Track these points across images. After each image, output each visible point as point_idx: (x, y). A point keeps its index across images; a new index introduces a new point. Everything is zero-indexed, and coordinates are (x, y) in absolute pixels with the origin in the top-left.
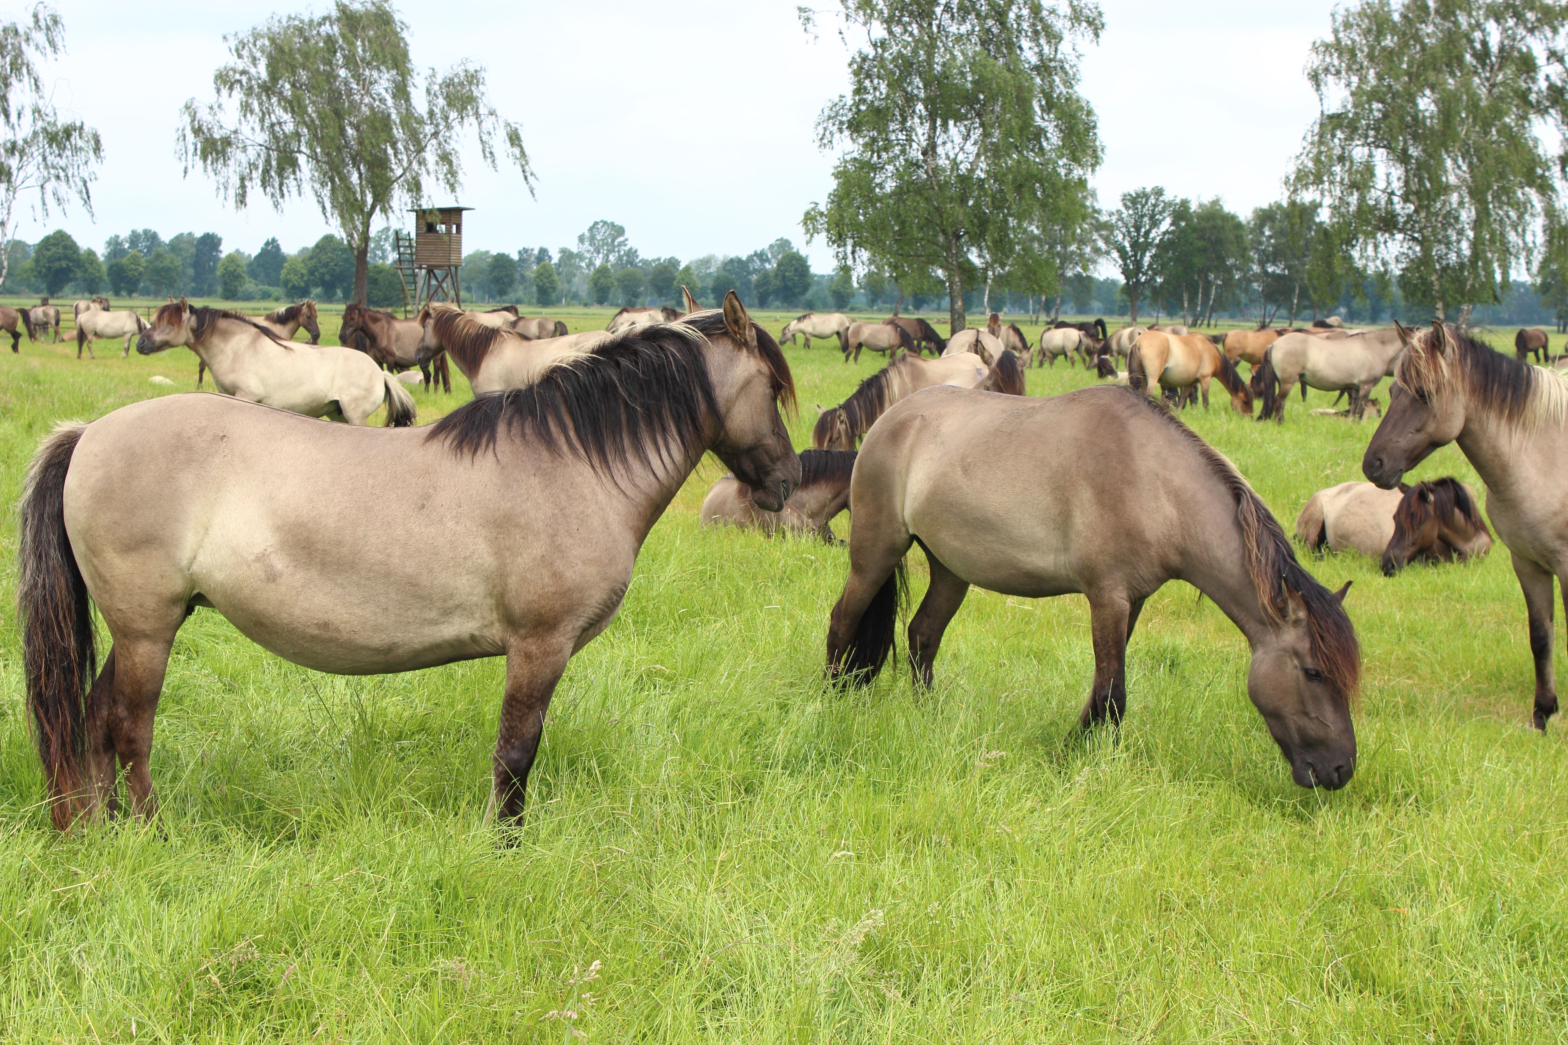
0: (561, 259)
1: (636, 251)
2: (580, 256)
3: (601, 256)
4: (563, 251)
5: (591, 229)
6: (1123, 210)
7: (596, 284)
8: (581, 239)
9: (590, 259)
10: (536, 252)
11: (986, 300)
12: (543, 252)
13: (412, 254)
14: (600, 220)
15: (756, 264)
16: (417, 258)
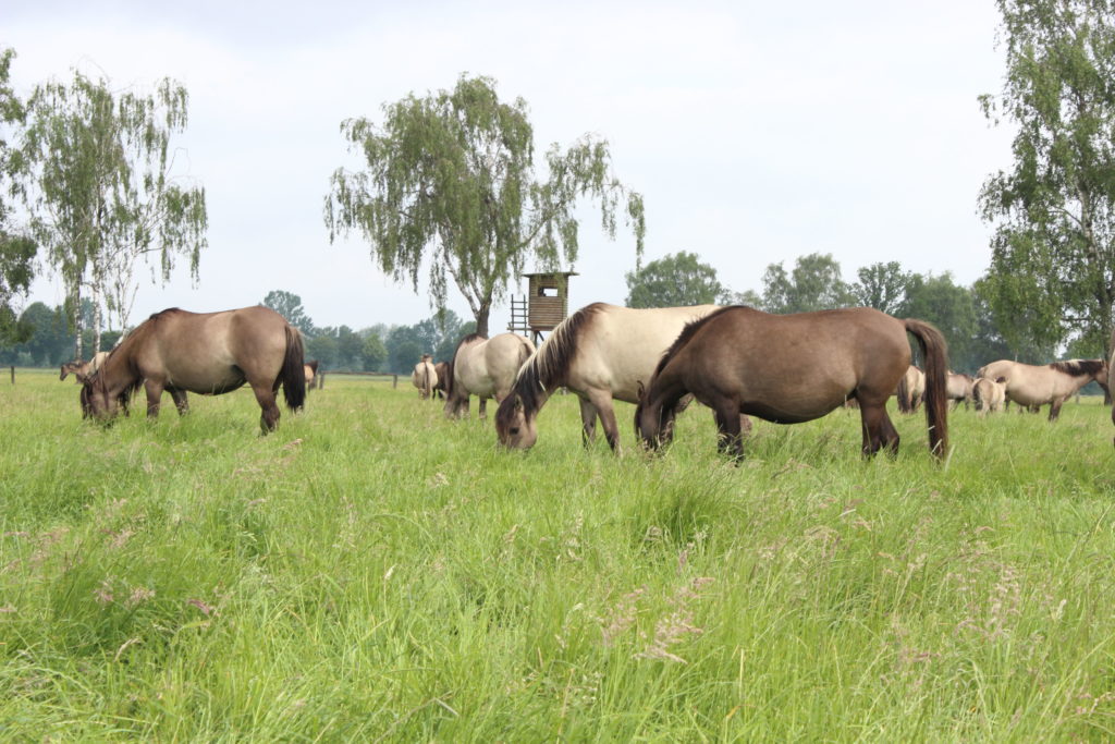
1: (310, 320)
5: (267, 300)
6: (860, 283)
13: (525, 316)
14: (275, 290)
15: (423, 333)
16: (530, 321)
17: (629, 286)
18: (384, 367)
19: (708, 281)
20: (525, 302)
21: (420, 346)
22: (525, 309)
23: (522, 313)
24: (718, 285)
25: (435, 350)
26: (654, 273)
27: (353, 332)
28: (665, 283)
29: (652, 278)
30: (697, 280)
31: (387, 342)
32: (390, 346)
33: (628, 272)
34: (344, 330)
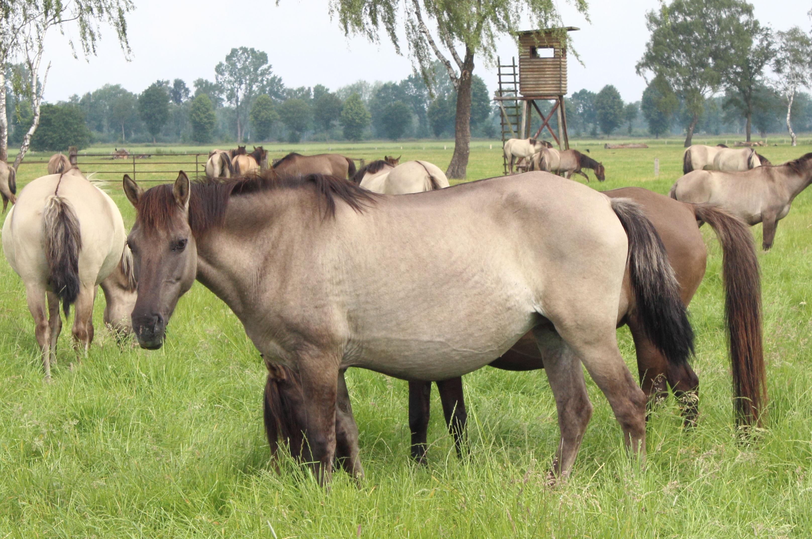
0: (197, 93)
1: (280, 80)
2: (219, 88)
3: (243, 86)
4: (199, 83)
5: (228, 58)
7: (256, 118)
8: (219, 69)
9: (232, 90)
10: (171, 85)
11: (788, 118)
12: (179, 84)
13: (515, 83)
14: (238, 47)
15: (413, 91)
16: (521, 88)
17: (649, 28)
18: (368, 131)
19: (743, 18)
20: (514, 66)
21: (410, 106)
22: (514, 74)
23: (511, 79)
24: (756, 23)
25: (426, 108)
26: (680, 12)
27: (330, 92)
28: (691, 23)
29: (676, 18)
30: (732, 18)
31: (371, 101)
32: (374, 107)
33: (649, 12)
34: (319, 90)
